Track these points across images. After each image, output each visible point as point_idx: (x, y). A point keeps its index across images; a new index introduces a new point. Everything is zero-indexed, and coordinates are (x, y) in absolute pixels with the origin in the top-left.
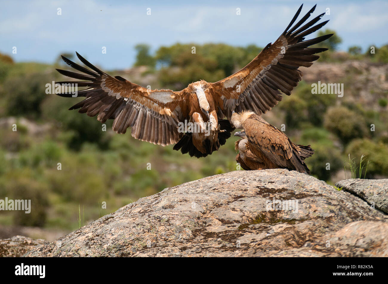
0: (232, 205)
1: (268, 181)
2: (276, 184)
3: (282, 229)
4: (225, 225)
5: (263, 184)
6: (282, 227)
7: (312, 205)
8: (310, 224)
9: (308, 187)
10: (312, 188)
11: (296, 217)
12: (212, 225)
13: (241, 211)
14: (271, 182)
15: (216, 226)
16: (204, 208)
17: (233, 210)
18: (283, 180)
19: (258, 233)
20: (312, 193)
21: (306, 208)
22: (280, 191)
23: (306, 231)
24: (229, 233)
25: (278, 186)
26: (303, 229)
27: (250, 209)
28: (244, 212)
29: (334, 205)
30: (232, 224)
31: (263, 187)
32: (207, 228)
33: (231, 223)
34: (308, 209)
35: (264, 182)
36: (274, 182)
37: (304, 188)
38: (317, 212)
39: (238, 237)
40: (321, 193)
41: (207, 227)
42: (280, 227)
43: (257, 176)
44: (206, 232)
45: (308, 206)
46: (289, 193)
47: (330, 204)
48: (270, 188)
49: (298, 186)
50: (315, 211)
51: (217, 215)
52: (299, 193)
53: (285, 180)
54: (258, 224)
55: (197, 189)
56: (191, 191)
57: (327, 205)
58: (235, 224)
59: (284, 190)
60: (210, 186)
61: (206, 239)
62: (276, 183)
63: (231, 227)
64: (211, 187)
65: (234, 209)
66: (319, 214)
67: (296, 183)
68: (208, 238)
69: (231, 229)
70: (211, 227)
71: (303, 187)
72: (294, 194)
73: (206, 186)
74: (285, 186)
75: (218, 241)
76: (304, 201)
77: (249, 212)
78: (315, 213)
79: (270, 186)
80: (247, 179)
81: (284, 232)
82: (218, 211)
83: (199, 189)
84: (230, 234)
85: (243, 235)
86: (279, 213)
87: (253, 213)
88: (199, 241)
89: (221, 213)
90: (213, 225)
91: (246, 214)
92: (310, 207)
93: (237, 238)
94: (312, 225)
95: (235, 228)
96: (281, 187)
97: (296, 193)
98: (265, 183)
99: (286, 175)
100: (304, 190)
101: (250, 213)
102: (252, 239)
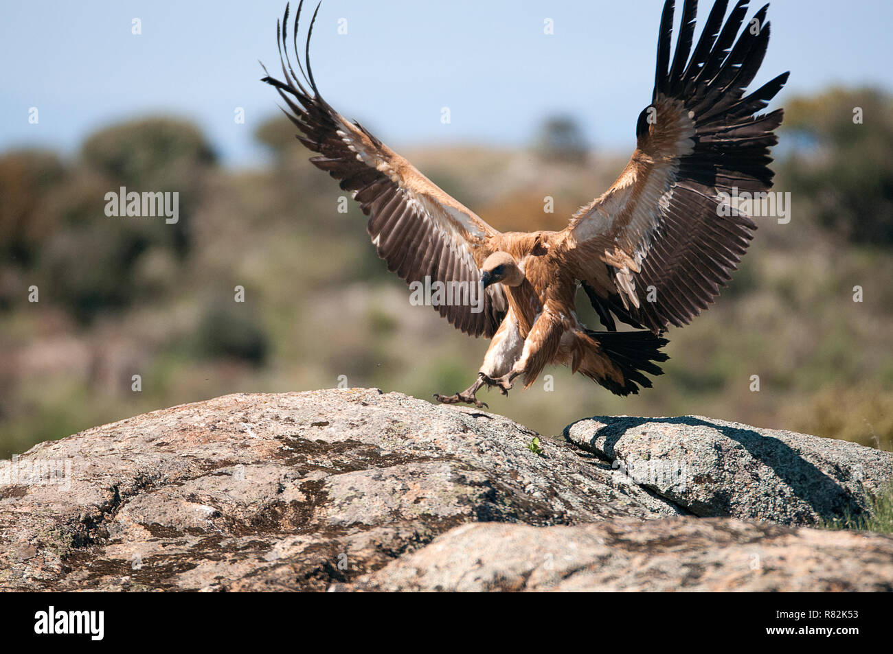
0: (190, 488)
1: (312, 422)
2: (332, 428)
3: (300, 549)
4: (157, 540)
5: (295, 430)
6: (300, 543)
7: (410, 484)
8: (386, 534)
9: (419, 438)
10: (428, 440)
11: (364, 518)
12: (124, 541)
13: (214, 501)
14: (320, 424)
15: (132, 543)
16: (106, 496)
17: (188, 501)
18: (352, 418)
19: (233, 562)
20: (427, 453)
21: (394, 491)
22: (340, 447)
23: (368, 554)
24: (160, 562)
25: (337, 435)
26: (361, 547)
27: (237, 497)
28: (220, 504)
29: (473, 484)
30: (180, 538)
31: (294, 436)
32: (107, 549)
33: (177, 534)
34: (397, 495)
35: (301, 425)
36: (327, 423)
37: (407, 439)
38: (422, 503)
39: (181, 572)
40: (452, 452)
41: (109, 547)
42: (294, 544)
43: (286, 408)
44: (101, 560)
45: (398, 488)
46: (362, 453)
47: (461, 481)
48: (314, 439)
49: (391, 434)
50: (417, 501)
51: (142, 514)
52: (390, 452)
53: (358, 417)
54: (245, 538)
55: (114, 446)
56: (97, 449)
57: (452, 484)
58: (187, 537)
59: (351, 444)
60: (151, 437)
61: (96, 577)
62: (331, 426)
63: (174, 547)
64: (153, 440)
65: (193, 498)
66: (427, 508)
67: (385, 425)
68: (101, 576)
69: (171, 550)
70: (119, 546)
71: (403, 437)
72: (378, 455)
73: (141, 436)
74: (353, 434)
75: (124, 584)
76: (387, 475)
77: (235, 505)
78: (416, 505)
79: (314, 435)
80: (255, 417)
81: (302, 555)
82: (146, 503)
83: (119, 444)
84: (161, 564)
85: (195, 566)
86: (318, 506)
87: (246, 507)
88: (74, 584)
89: (154, 507)
90: (126, 541)
91: (226, 509)
92: (405, 490)
93: (177, 574)
94: (391, 536)
95: (182, 547)
96: (342, 438)
97: (383, 454)
98: (302, 427)
99: (365, 404)
100: (407, 443)
101: (237, 507)
102: (216, 578)
